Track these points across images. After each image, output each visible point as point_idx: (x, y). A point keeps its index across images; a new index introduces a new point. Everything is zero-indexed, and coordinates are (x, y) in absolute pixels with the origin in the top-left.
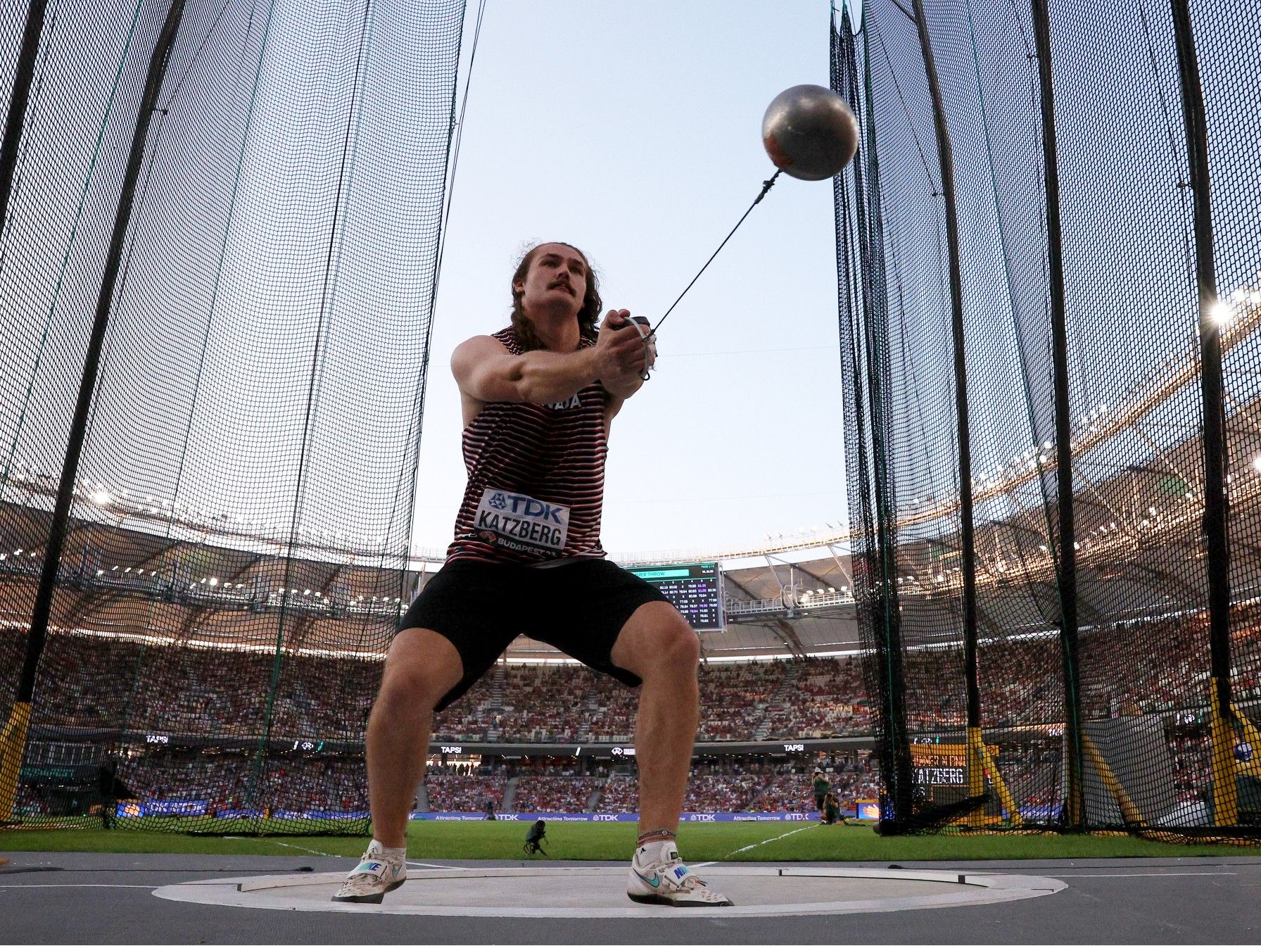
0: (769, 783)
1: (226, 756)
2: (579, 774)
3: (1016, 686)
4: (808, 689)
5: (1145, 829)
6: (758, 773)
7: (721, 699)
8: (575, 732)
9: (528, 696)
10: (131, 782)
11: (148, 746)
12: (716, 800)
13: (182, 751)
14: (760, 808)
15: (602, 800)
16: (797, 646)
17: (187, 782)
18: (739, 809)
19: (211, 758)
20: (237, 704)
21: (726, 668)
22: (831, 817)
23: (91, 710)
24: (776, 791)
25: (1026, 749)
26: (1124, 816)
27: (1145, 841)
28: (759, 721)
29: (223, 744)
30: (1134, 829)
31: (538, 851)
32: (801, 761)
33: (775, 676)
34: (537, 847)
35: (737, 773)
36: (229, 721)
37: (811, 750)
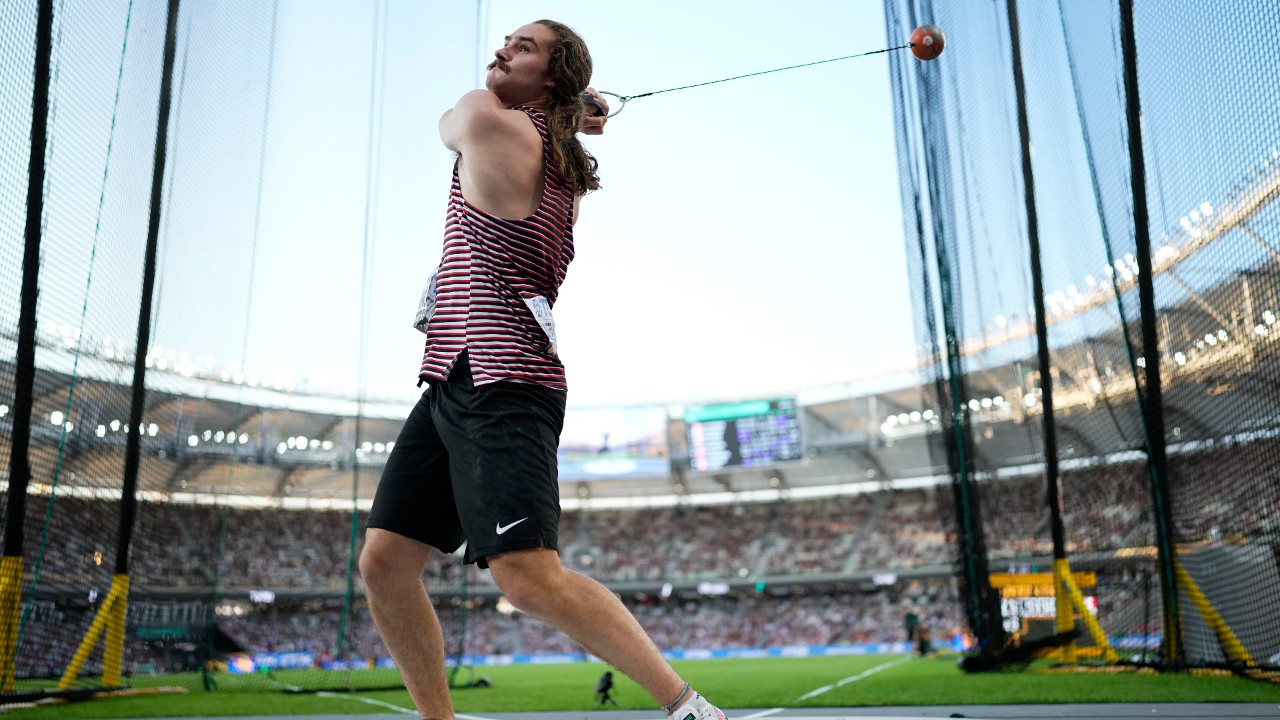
0: (861, 615)
1: (327, 609)
2: (669, 612)
3: (1119, 508)
4: (897, 519)
5: (1251, 668)
6: (851, 604)
7: (807, 533)
8: (663, 570)
9: (614, 538)
10: (242, 639)
11: (255, 604)
12: (809, 633)
13: (287, 607)
14: (853, 639)
15: (693, 637)
16: (882, 476)
17: (294, 636)
18: (834, 640)
19: (313, 612)
20: (334, 559)
21: (810, 502)
22: (924, 648)
23: (197, 572)
24: (868, 623)
25: (1133, 575)
26: (1226, 655)
27: (1250, 682)
28: (847, 554)
29: (324, 597)
30: (1238, 668)
31: (608, 702)
32: (894, 593)
33: (861, 509)
34: (607, 697)
35: (826, 606)
36: (328, 575)
37: (903, 581)
